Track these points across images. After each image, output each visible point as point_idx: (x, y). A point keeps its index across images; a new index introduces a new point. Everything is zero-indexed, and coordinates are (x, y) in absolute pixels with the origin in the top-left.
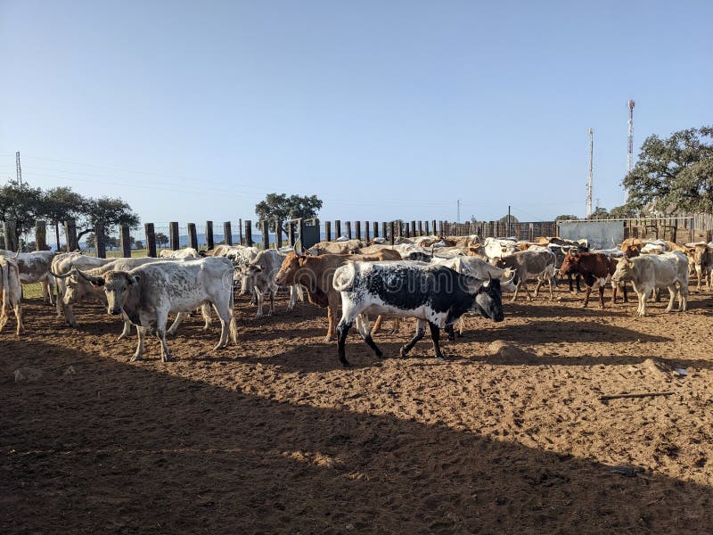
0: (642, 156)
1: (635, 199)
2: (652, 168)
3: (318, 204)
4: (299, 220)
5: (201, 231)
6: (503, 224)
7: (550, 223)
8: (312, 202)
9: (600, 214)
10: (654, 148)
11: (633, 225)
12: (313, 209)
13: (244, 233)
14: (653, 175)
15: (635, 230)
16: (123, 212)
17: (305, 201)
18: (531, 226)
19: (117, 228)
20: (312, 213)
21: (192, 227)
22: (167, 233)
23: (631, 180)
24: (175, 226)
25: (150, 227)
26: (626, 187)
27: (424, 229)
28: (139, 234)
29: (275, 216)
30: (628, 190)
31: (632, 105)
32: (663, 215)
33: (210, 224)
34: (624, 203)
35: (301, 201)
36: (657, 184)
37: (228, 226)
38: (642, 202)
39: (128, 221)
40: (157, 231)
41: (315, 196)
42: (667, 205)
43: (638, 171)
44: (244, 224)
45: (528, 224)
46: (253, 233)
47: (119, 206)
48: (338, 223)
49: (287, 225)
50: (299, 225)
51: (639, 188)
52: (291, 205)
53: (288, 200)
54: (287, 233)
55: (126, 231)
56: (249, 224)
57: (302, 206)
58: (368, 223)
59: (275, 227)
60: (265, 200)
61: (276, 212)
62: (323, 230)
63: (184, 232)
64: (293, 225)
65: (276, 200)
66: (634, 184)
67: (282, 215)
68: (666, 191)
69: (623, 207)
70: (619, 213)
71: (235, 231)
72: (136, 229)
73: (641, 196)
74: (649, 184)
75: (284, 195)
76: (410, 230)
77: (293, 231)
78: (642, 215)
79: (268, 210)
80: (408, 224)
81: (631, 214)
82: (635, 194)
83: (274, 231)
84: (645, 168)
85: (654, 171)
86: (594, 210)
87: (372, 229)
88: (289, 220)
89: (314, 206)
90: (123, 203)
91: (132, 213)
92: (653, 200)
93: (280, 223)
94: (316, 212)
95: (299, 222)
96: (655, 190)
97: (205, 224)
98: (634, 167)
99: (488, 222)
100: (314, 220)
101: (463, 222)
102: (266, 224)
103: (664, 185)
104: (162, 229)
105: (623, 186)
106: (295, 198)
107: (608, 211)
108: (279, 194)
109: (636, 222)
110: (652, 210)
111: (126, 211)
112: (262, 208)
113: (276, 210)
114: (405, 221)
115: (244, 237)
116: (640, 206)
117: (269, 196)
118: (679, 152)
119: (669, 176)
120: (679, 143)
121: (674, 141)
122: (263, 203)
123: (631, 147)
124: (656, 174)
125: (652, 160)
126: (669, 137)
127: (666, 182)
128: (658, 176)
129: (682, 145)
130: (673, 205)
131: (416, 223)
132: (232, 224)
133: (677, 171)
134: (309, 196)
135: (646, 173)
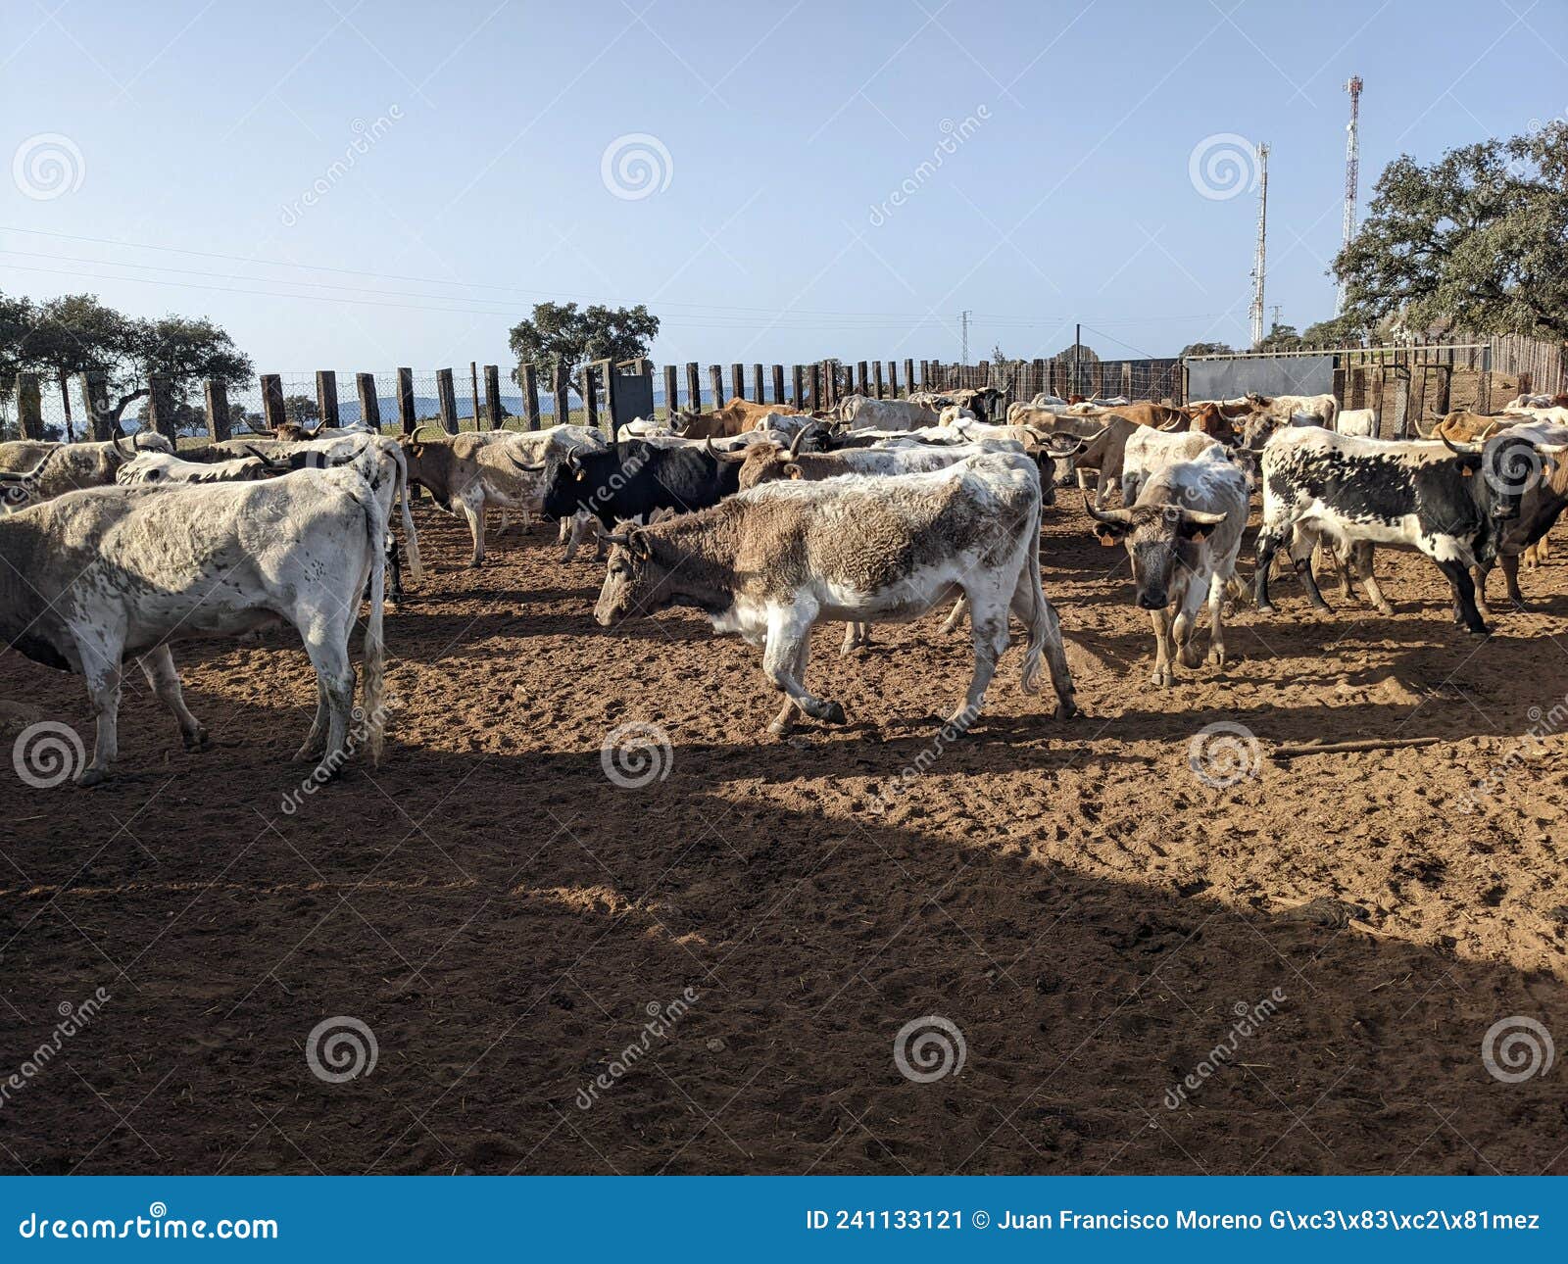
0: (1376, 206)
1: (1361, 305)
2: (1400, 233)
3: (649, 325)
4: (605, 362)
5: (387, 389)
6: (1064, 366)
7: (1169, 362)
8: (637, 321)
9: (1280, 339)
10: (1405, 185)
11: (1355, 363)
12: (639, 338)
13: (482, 393)
14: (1401, 250)
15: (1360, 374)
16: (214, 349)
17: (620, 319)
18: (1126, 369)
19: (201, 384)
20: (637, 347)
21: (366, 382)
22: (312, 394)
23: (1353, 262)
24: (327, 380)
25: (272, 384)
26: (1341, 276)
27: (886, 379)
28: (250, 400)
29: (555, 355)
30: (1345, 284)
31: (1357, 88)
32: (1421, 340)
33: (406, 376)
34: (1336, 315)
35: (612, 318)
36: (1411, 270)
37: (446, 377)
38: (1376, 312)
39: (227, 370)
40: (287, 393)
41: (641, 308)
42: (1430, 317)
43: (1367, 239)
44: (481, 373)
45: (1119, 363)
46: (502, 393)
47: (205, 336)
48: (693, 370)
49: (578, 377)
50: (606, 373)
51: (1369, 279)
52: (588, 328)
53: (582, 318)
54: (580, 392)
55: (217, 393)
56: (493, 373)
57: (614, 331)
58: (759, 369)
59: (551, 378)
60: (531, 318)
61: (555, 346)
62: (659, 384)
63: (348, 393)
64: (591, 374)
65: (555, 317)
66: (1358, 269)
67: (570, 351)
68: (1430, 284)
69: (1332, 324)
70: (1324, 336)
71: (462, 390)
72: (245, 388)
73: (1373, 297)
74: (1392, 270)
75: (572, 306)
76: (856, 382)
77: (593, 386)
78: (1376, 341)
79: (537, 341)
80: (850, 369)
81: (1352, 341)
82: (1359, 294)
83: (550, 389)
84: (1384, 233)
85: (1402, 239)
86: (1268, 331)
87: (769, 381)
88: (585, 363)
89: (642, 329)
90: (215, 329)
91: (236, 353)
92: (1401, 306)
93: (564, 374)
94: (646, 345)
95: (606, 367)
96: (1404, 284)
97: (396, 376)
98: (1359, 232)
99: (1030, 361)
100: (638, 362)
101: (974, 363)
102: (532, 372)
103: (1424, 273)
104: (300, 385)
105: (1334, 276)
106: (598, 313)
107: (1300, 333)
108: (561, 304)
109: (1364, 357)
110: (1398, 329)
111: (222, 347)
112: (524, 336)
113: (556, 340)
114: (845, 362)
115: (483, 402)
116: (1371, 321)
117: (539, 308)
118: (1460, 196)
119: (1438, 251)
120: (1462, 175)
121: (1449, 171)
122: (526, 324)
123: (1353, 185)
124: (1407, 246)
125: (1399, 215)
126: (1439, 161)
127: (1431, 265)
128: (1413, 252)
129: (1467, 179)
130: (1444, 318)
131: (869, 366)
132: (455, 374)
133: (1456, 240)
134: (630, 308)
135: (1385, 246)
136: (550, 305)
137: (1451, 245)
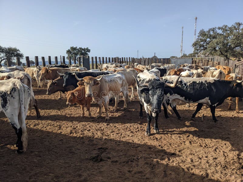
0: (198, 36)
1: (196, 51)
2: (202, 41)
3: (89, 51)
4: (82, 56)
5: (47, 60)
6: (153, 59)
7: (168, 59)
8: (87, 50)
9: (185, 56)
10: (203, 33)
12: (87, 53)
14: (202, 43)
15: (196, 61)
16: (17, 52)
17: (84, 50)
18: (162, 59)
19: (15, 58)
21: (43, 58)
22: (34, 60)
23: (195, 45)
24: (37, 58)
25: (27, 58)
27: (126, 60)
28: (23, 61)
29: (74, 55)
30: (194, 48)
31: (196, 18)
32: (205, 56)
33: (50, 57)
34: (193, 52)
35: (83, 49)
36: (203, 46)
37: (56, 58)
38: (198, 52)
39: (19, 56)
40: (30, 60)
41: (88, 48)
42: (206, 53)
43: (197, 41)
44: (62, 57)
45: (161, 59)
46: (65, 61)
47: (16, 50)
48: (96, 58)
49: (78, 58)
50: (82, 58)
51: (197, 47)
52: (79, 51)
53: (78, 49)
54: (78, 61)
55: (18, 60)
56: (64, 57)
57: (83, 51)
58: (106, 58)
59: (73, 59)
60: (70, 49)
62: (91, 60)
63: (40, 60)
64: (80, 58)
65: (73, 49)
66: (196, 46)
67: (76, 54)
68: (206, 48)
69: (192, 54)
70: (191, 55)
71: (59, 60)
72: (22, 59)
73: (198, 50)
74: (201, 46)
75: (76, 47)
76: (121, 60)
77: (80, 60)
78: (198, 56)
79: (71, 52)
80: (120, 58)
81: (194, 56)
82: (196, 49)
83: (73, 60)
84: (199, 40)
86: (183, 55)
87: (108, 60)
88: (78, 56)
89: (87, 51)
90: (17, 49)
91: (21, 53)
92: (202, 52)
93: (75, 57)
95: (82, 57)
96: (202, 48)
97: (48, 57)
99: (148, 58)
100: (87, 56)
101: (139, 58)
102: (70, 57)
103: (205, 46)
104: (32, 59)
105: (192, 47)
106: (80, 48)
107: (187, 55)
108: (75, 47)
109: (196, 59)
110: (201, 55)
111: (18, 52)
112: (68, 52)
113: (74, 52)
114: (119, 58)
115: (62, 62)
116: (197, 53)
117: (71, 47)
118: (211, 35)
119: (207, 43)
120: (211, 32)
121: (209, 31)
122: (69, 50)
123: (195, 33)
124: (203, 43)
125: (202, 38)
126: (208, 30)
127: (206, 45)
128: (204, 43)
129: (212, 33)
130: (208, 53)
131: (123, 58)
132: (58, 57)
133: (210, 42)
134: (86, 48)
135: (200, 42)
136: (73, 47)
137: (209, 42)
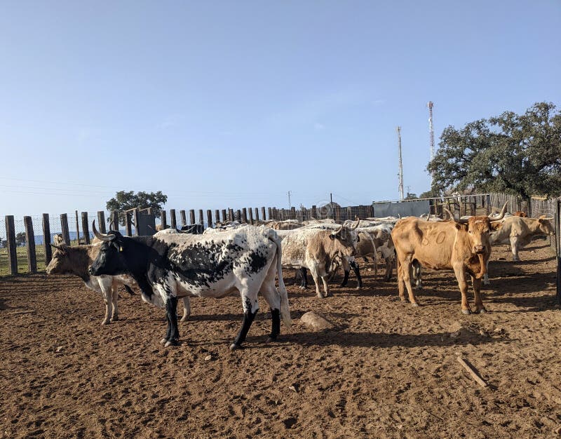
0: (441, 145)
1: (439, 182)
2: (451, 155)
3: (163, 199)
10: (451, 137)
12: (159, 204)
14: (452, 161)
17: (152, 197)
18: (349, 209)
20: (159, 207)
23: (434, 166)
26: (430, 172)
27: (254, 215)
30: (432, 175)
35: (148, 197)
36: (457, 169)
38: (445, 185)
43: (439, 157)
51: (441, 172)
52: (138, 201)
53: (136, 197)
57: (149, 201)
58: (201, 211)
59: (124, 221)
60: (115, 197)
61: (125, 208)
65: (124, 196)
66: (436, 169)
68: (464, 174)
73: (443, 179)
74: (450, 169)
75: (132, 192)
79: (118, 206)
82: (438, 178)
83: (124, 225)
84: (445, 155)
85: (452, 157)
89: (160, 201)
92: (454, 183)
94: (162, 206)
96: (454, 174)
98: (435, 155)
103: (462, 169)
105: (428, 171)
106: (142, 195)
108: (127, 191)
112: (112, 204)
113: (122, 203)
116: (443, 188)
117: (118, 193)
118: (473, 141)
119: (466, 160)
120: (472, 132)
121: (467, 130)
122: (113, 200)
123: (433, 141)
124: (454, 159)
125: (451, 148)
126: (463, 127)
127: (464, 166)
128: (457, 161)
129: (475, 134)
130: (470, 187)
131: (247, 210)
133: (473, 156)
134: (155, 193)
135: (446, 159)
136: (123, 192)
137: (471, 159)
